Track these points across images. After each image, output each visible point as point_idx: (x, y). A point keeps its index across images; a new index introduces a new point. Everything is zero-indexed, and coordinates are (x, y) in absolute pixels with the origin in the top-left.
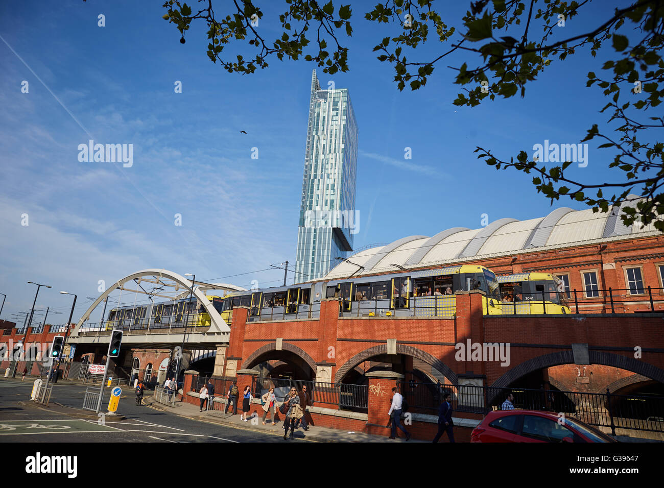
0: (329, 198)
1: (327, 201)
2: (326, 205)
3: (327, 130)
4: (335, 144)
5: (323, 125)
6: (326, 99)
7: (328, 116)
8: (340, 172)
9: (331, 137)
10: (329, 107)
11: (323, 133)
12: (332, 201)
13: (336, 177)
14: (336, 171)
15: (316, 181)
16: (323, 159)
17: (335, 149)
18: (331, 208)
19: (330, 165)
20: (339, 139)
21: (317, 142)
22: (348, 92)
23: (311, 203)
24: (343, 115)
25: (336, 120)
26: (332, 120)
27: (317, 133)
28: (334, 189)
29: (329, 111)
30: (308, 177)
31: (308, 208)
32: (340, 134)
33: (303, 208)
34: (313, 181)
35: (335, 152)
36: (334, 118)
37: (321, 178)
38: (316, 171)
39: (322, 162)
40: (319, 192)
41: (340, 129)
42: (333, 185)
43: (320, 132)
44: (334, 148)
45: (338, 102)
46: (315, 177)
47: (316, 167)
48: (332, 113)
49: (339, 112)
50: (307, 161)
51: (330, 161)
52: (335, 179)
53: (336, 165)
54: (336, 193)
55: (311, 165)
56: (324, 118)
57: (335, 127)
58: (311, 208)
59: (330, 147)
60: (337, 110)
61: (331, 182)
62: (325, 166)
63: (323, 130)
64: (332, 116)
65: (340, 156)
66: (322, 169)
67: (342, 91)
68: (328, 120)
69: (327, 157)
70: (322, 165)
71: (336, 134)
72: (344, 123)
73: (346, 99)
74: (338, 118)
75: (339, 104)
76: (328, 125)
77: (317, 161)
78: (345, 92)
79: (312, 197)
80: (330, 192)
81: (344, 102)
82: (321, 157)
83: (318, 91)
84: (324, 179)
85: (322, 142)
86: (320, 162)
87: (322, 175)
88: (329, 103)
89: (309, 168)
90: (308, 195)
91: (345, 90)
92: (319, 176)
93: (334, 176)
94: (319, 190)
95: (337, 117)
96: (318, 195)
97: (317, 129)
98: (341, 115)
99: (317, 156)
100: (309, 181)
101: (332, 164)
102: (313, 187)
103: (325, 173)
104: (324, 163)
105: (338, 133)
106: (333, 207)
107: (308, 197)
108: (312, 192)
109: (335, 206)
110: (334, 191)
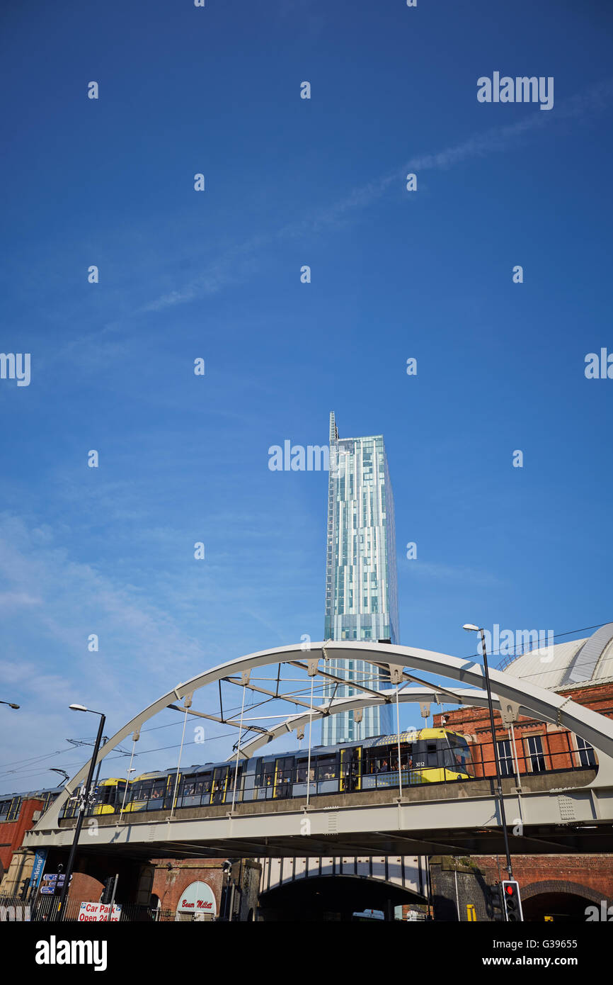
0: (369, 594)
1: (365, 599)
2: (366, 605)
3: (358, 493)
4: (372, 512)
5: (352, 487)
6: (352, 451)
7: (358, 473)
8: (384, 554)
9: (365, 503)
10: (358, 461)
11: (351, 499)
12: (375, 599)
13: (377, 560)
14: (377, 553)
15: (346, 569)
16: (355, 536)
17: (372, 520)
18: (373, 610)
19: (367, 544)
20: (378, 505)
21: (344, 512)
22: (385, 440)
23: (341, 602)
24: (380, 472)
25: (370, 479)
26: (364, 479)
27: (343, 499)
28: (376, 581)
29: (358, 467)
30: (334, 562)
31: (337, 611)
32: (377, 498)
33: (329, 612)
34: (342, 570)
35: (372, 525)
36: (367, 477)
37: (355, 564)
38: (345, 553)
39: (354, 540)
40: (353, 586)
41: (377, 492)
42: (374, 574)
43: (347, 497)
44: (370, 518)
45: (371, 454)
46: (345, 562)
47: (345, 549)
48: (363, 470)
49: (374, 467)
50: (331, 540)
51: (367, 539)
52: (376, 565)
53: (375, 544)
54: (379, 585)
55: (337, 546)
56: (352, 476)
57: (369, 490)
58: (341, 611)
59: (365, 517)
60: (371, 464)
61: (371, 569)
62: (359, 547)
63: (352, 493)
64: (364, 474)
65: (380, 531)
66: (355, 550)
67: (375, 439)
68: (358, 480)
69: (361, 532)
70: (355, 544)
71: (371, 499)
72: (382, 482)
73: (382, 449)
74: (373, 476)
75: (373, 457)
76: (358, 487)
77: (345, 540)
78: (380, 439)
79: (342, 594)
80: (369, 585)
81: (380, 453)
82: (352, 532)
83: (339, 440)
84: (359, 565)
85: (352, 511)
86: (350, 541)
87: (355, 559)
88: (358, 455)
89: (334, 549)
90: (336, 591)
91: (380, 437)
92: (351, 562)
93: (374, 561)
94: (351, 582)
95: (371, 475)
96: (351, 591)
97: (343, 493)
98: (377, 472)
99: (345, 533)
100: (336, 570)
101: (369, 543)
102: (342, 578)
103: (359, 557)
104: (357, 541)
105: (375, 497)
106: (376, 609)
107: (336, 593)
108: (342, 586)
109: (379, 607)
110: (376, 584)
